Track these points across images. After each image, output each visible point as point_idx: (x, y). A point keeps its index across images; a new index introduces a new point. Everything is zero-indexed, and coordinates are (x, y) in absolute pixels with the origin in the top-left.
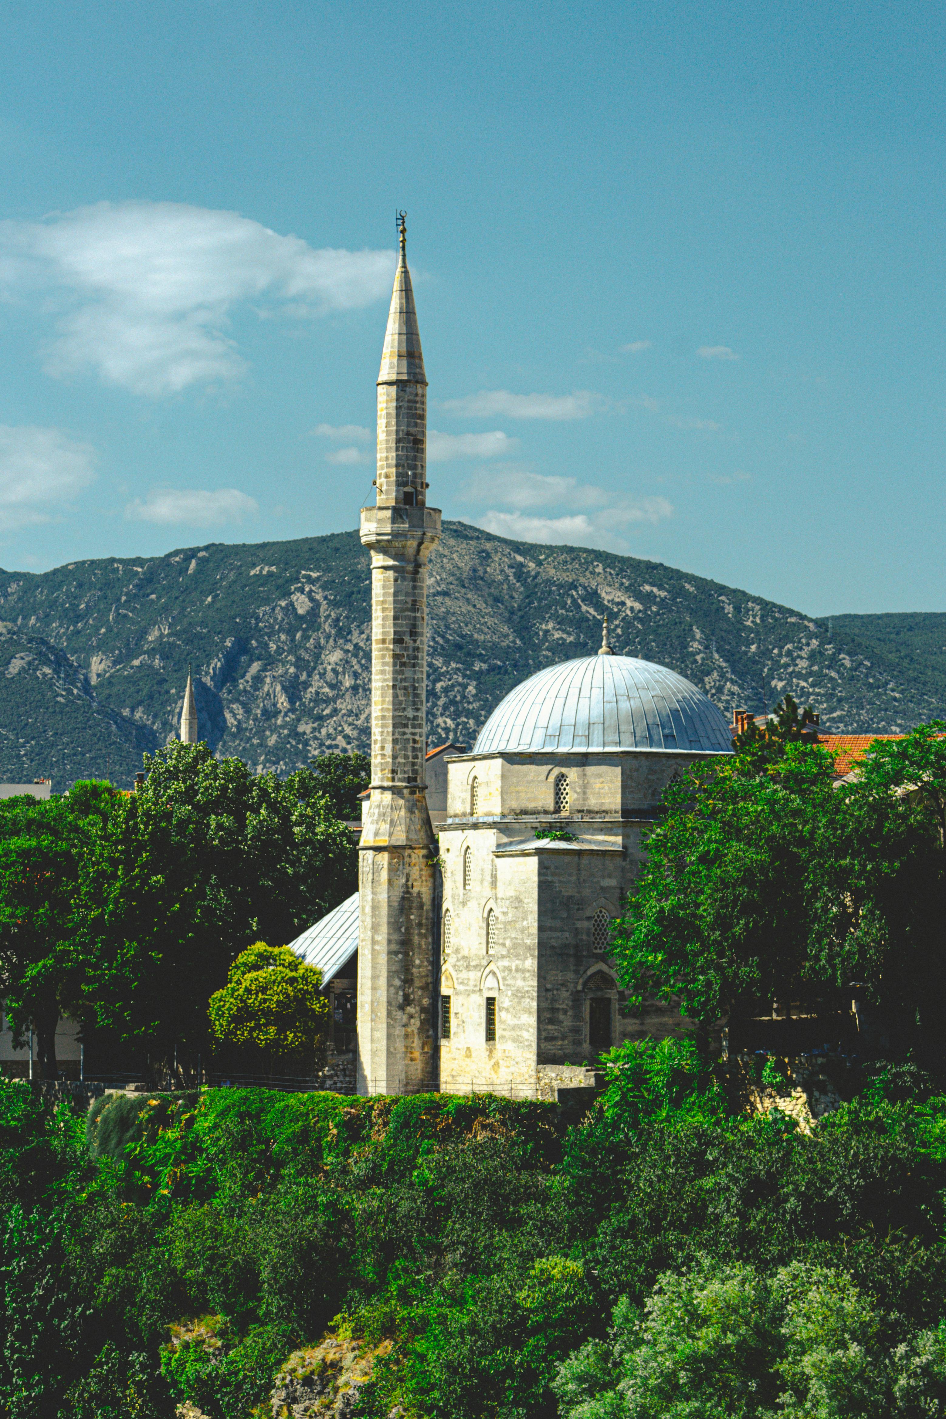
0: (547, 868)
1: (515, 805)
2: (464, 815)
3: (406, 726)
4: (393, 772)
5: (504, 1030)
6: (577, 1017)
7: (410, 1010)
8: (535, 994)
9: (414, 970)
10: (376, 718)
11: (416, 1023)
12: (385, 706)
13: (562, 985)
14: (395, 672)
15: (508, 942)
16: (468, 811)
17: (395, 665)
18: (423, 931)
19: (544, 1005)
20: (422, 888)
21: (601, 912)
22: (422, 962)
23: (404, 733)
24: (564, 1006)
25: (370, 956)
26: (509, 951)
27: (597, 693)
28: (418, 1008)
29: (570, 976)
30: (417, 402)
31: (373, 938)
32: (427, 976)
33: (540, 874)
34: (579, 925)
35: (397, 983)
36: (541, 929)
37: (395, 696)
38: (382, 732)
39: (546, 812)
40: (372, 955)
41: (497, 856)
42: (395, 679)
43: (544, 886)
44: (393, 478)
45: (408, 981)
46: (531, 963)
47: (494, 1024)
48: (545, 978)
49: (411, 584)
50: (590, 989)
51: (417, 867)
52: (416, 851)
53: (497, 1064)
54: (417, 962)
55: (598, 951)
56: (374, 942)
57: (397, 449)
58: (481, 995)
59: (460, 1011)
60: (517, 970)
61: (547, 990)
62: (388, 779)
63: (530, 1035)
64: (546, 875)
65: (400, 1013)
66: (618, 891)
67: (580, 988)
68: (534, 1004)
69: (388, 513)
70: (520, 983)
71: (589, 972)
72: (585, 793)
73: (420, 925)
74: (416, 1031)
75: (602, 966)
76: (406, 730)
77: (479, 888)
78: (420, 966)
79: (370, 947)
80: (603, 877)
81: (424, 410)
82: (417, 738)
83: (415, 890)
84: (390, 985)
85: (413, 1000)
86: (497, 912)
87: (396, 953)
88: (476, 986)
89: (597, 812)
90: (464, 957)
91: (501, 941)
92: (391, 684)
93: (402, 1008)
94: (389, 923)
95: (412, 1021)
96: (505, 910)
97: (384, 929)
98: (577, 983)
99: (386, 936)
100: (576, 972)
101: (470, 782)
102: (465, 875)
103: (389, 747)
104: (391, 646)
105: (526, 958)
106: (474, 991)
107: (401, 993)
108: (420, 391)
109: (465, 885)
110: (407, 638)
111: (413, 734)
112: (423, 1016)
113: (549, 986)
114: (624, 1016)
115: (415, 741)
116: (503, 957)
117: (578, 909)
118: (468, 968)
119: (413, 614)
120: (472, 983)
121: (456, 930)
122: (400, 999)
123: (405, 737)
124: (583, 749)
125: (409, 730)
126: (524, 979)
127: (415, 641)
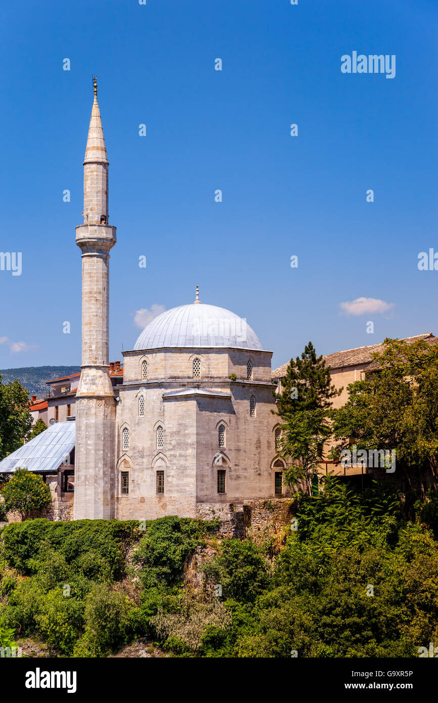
0: (200, 404)
3: (102, 335)
5: (171, 487)
6: (212, 479)
8: (195, 467)
12: (92, 325)
13: (206, 463)
15: (173, 442)
16: (140, 378)
19: (199, 473)
21: (221, 427)
24: (207, 474)
26: (174, 446)
29: (210, 459)
33: (197, 407)
34: (213, 433)
35: (100, 465)
36: (197, 434)
38: (90, 338)
39: (189, 377)
41: (165, 399)
46: (192, 452)
47: (163, 484)
48: (199, 459)
49: (105, 264)
50: (218, 465)
51: (109, 407)
52: (108, 398)
53: (165, 505)
54: (109, 455)
55: (220, 446)
58: (152, 470)
59: (136, 479)
61: (200, 465)
62: (93, 362)
63: (191, 488)
66: (229, 416)
68: (195, 472)
70: (182, 462)
72: (209, 368)
73: (110, 436)
74: (108, 490)
77: (150, 416)
80: (222, 409)
83: (108, 418)
84: (96, 466)
86: (164, 427)
88: (148, 465)
89: (216, 378)
90: (138, 452)
91: (168, 442)
92: (95, 314)
94: (95, 435)
95: (107, 485)
97: (93, 438)
100: (212, 457)
101: (141, 363)
102: (139, 410)
103: (94, 346)
105: (188, 450)
106: (147, 468)
109: (139, 415)
110: (103, 292)
114: (231, 479)
116: (169, 450)
117: (212, 425)
118: (142, 456)
119: (105, 280)
120: (145, 464)
121: (133, 438)
122: (101, 473)
123: (102, 341)
126: (186, 460)
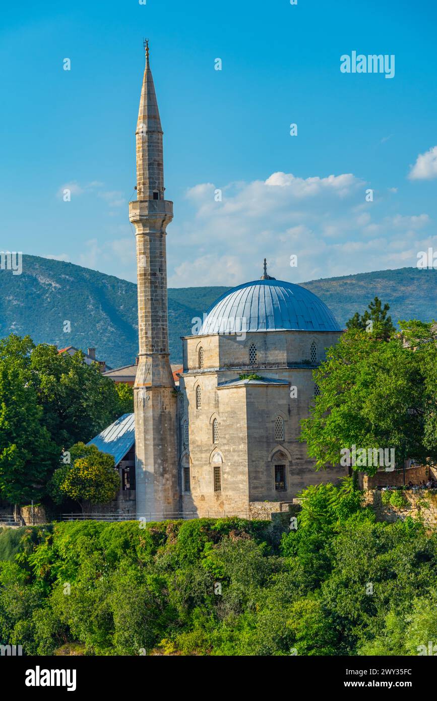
0: (251, 395)
1: (227, 361)
2: (195, 368)
3: (158, 321)
4: (153, 346)
5: (227, 484)
6: (269, 476)
7: (167, 476)
8: (247, 464)
9: (168, 454)
10: (141, 317)
11: (170, 483)
12: (147, 310)
13: (260, 458)
14: (152, 291)
15: (227, 436)
16: (197, 366)
17: (151, 287)
18: (172, 433)
19: (252, 469)
20: (171, 409)
21: (278, 418)
22: (172, 450)
23: (158, 325)
24: (262, 470)
25: (143, 448)
26: (228, 441)
27: (268, 299)
28: (170, 475)
29: (265, 453)
30: (159, 143)
31: (145, 437)
32: (174, 457)
33: (247, 398)
34: (268, 425)
35: (159, 461)
36: (248, 428)
37: (152, 304)
38: (146, 324)
39: (244, 365)
40: (145, 446)
41: (219, 389)
42: (152, 295)
43: (249, 404)
44: (147, 185)
45: (165, 461)
46: (243, 447)
47: (219, 482)
48: (251, 455)
49: (159, 243)
50: (275, 460)
51: (168, 398)
52: (167, 389)
53: (222, 503)
54: (170, 450)
55: (278, 439)
56: (145, 440)
57: (149, 169)
58: (210, 466)
59: (196, 475)
60: (234, 451)
61: (253, 461)
62: (150, 350)
63: (244, 486)
64: (250, 398)
65: (161, 478)
66: (288, 406)
67: (269, 460)
68: (247, 469)
69: (147, 204)
70: (236, 458)
71: (274, 451)
72: (266, 354)
73: (170, 429)
74: (170, 488)
75: (280, 448)
76: (158, 323)
77: (206, 408)
78: (171, 452)
79: (143, 442)
80: (279, 399)
81: (162, 147)
82: (165, 327)
83: (167, 410)
84: (155, 463)
85: (168, 471)
86: (219, 420)
87: (158, 445)
88: (206, 461)
89: (274, 364)
90: (198, 446)
91: (223, 436)
92: (150, 298)
93: (162, 475)
94: (153, 429)
95: (168, 482)
96: (225, 419)
97: (151, 432)
98: (268, 457)
99: (152, 436)
100: (268, 451)
101: (198, 350)
102: (197, 401)
103: (150, 333)
104: (149, 277)
105: (240, 444)
106: (205, 464)
107: (162, 467)
108: (160, 138)
109: (197, 406)
110: (158, 273)
111: (163, 325)
112: (173, 479)
113: (254, 459)
114: (293, 474)
115: (163, 329)
116: (224, 444)
117: (267, 417)
118: (201, 452)
119: (161, 260)
120: (203, 460)
121: (193, 431)
122: (161, 470)
123: (158, 327)
124: (265, 330)
125: (160, 323)
126: (239, 456)
127: (162, 274)
